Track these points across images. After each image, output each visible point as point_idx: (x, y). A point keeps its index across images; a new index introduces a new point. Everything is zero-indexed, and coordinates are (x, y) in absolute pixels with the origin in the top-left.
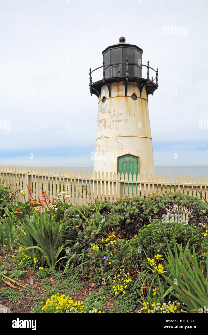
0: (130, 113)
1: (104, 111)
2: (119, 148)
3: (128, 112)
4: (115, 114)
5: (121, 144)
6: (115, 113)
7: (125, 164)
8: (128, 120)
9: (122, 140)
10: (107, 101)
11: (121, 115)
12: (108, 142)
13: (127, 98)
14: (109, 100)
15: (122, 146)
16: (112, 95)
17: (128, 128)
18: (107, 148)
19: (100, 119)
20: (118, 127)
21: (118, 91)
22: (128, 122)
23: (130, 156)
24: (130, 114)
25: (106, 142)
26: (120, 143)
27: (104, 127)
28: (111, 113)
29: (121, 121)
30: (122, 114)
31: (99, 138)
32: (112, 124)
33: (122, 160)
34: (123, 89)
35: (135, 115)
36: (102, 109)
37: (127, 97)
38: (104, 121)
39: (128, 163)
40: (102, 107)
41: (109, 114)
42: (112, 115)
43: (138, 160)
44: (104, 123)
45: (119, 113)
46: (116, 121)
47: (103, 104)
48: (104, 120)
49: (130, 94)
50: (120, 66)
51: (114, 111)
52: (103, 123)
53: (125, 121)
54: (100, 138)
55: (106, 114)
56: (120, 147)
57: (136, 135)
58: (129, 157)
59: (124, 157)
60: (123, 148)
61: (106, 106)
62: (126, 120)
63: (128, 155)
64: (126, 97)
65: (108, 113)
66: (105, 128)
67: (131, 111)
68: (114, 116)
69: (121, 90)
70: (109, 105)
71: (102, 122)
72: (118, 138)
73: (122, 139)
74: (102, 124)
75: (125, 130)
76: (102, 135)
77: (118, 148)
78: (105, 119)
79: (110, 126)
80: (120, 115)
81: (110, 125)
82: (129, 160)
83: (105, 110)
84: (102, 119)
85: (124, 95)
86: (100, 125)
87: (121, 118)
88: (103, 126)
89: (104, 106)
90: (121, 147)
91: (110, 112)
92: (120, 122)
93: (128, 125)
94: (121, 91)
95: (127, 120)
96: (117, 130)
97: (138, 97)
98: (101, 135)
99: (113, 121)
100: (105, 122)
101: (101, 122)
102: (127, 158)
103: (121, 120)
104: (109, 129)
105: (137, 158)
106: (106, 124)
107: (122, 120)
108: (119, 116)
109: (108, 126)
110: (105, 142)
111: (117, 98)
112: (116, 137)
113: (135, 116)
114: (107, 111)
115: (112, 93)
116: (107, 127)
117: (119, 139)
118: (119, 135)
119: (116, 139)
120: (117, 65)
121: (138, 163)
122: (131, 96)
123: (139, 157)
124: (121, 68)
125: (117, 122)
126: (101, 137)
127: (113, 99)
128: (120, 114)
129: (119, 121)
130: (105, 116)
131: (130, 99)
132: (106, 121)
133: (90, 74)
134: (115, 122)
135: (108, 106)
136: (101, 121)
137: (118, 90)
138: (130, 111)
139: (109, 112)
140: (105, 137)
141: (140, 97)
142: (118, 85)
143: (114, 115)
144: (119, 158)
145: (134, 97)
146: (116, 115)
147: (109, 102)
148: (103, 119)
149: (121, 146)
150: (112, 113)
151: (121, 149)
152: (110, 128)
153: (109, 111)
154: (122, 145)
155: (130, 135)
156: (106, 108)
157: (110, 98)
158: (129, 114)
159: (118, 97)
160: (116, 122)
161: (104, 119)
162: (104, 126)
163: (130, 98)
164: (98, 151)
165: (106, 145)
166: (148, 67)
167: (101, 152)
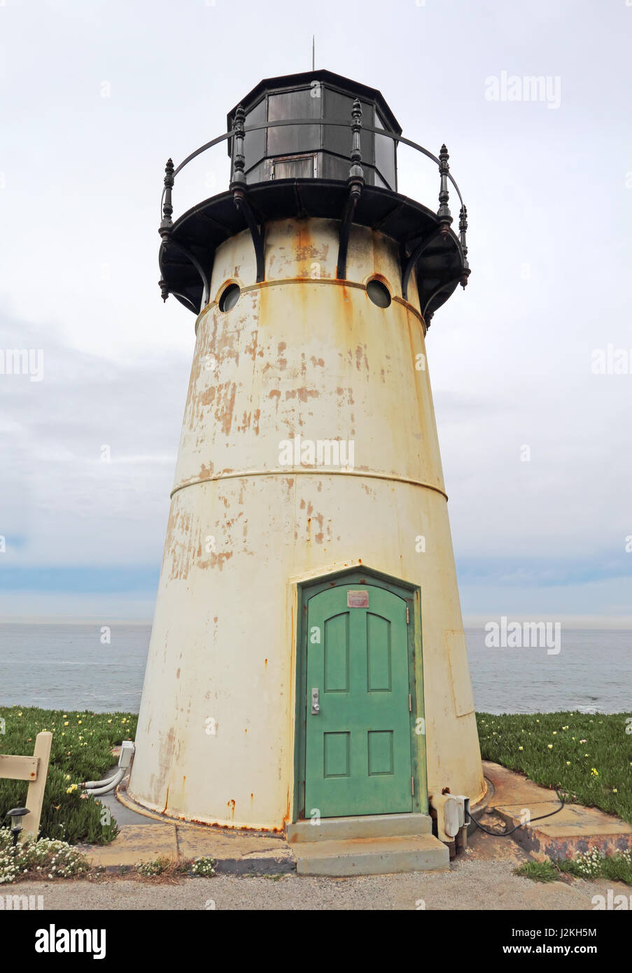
0: (362, 361)
1: (227, 349)
2: (302, 532)
3: (350, 353)
4: (283, 362)
5: (314, 514)
6: (287, 354)
7: (339, 625)
8: (350, 390)
9: (319, 489)
10: (243, 303)
11: (318, 366)
12: (241, 502)
13: (345, 292)
14: (258, 297)
15: (321, 522)
16: (271, 273)
17: (353, 432)
18: (236, 530)
19: (204, 390)
20: (301, 423)
21: (301, 258)
22: (352, 402)
23: (368, 580)
24: (362, 368)
25: (233, 501)
26: (310, 509)
27: (220, 425)
28: (261, 354)
29: (314, 393)
30: (321, 363)
31: (192, 481)
32: (267, 406)
33: (322, 603)
34: (326, 248)
35: (383, 371)
36: (218, 338)
37: (347, 288)
38: (226, 394)
39: (358, 617)
40: (214, 334)
41: (254, 359)
42: (268, 366)
43: (410, 601)
44: (222, 403)
45: (308, 357)
46: (291, 394)
47: (222, 316)
48: (223, 391)
49: (359, 271)
50: (310, 162)
51: (282, 347)
52: (215, 408)
53: (336, 395)
54: (197, 479)
55: (237, 361)
56: (308, 529)
57: (393, 472)
58: (363, 583)
59: (333, 586)
60: (326, 537)
61: (240, 326)
62: (340, 391)
63: (361, 574)
64: (339, 288)
65: (245, 358)
66: (227, 429)
67: (364, 352)
68: (281, 369)
69: (315, 251)
70: (255, 317)
71: (215, 402)
72: (299, 480)
73: (323, 488)
74: (209, 412)
76: (208, 467)
77: (296, 535)
78: (231, 387)
79: (257, 417)
80: (309, 365)
81: (258, 412)
82: (364, 603)
83: (231, 346)
84: (216, 384)
85: (333, 276)
86: (202, 416)
87: (314, 377)
88: (219, 419)
89: (226, 324)
90: (318, 531)
91: (258, 350)
92: (309, 398)
93: (352, 419)
94: (319, 256)
95: (346, 393)
97: (396, 299)
98: (203, 467)
99: (275, 393)
100: (229, 397)
101: (205, 404)
102: (354, 593)
103: (318, 388)
104: (250, 431)
105: (408, 590)
106: (235, 408)
107: (321, 390)
108: (304, 368)
109: (246, 420)
110: (226, 501)
111: (298, 286)
112: (290, 477)
113: (386, 376)
114: (240, 347)
115: (271, 263)
116: (237, 422)
117: (305, 488)
119: (291, 483)
120: (295, 157)
121: (410, 624)
122: (365, 283)
123: (419, 588)
124: (315, 167)
125: (294, 396)
126: (206, 476)
127: (274, 293)
128: (313, 359)
129: (303, 393)
130: (229, 371)
131: (360, 298)
132: (233, 396)
134: (283, 396)
135: (252, 325)
136: (208, 397)
137: (304, 254)
138: (359, 351)
139: (252, 351)
140: (226, 475)
141: (401, 296)
142: (303, 233)
143: (278, 365)
144: (306, 588)
145: (376, 294)
146: (288, 365)
147: (255, 306)
148: (221, 386)
149: (315, 523)
150: (272, 357)
151: (313, 539)
152: (257, 430)
153: (256, 345)
154: (320, 519)
155: (366, 468)
156: (238, 331)
157: (261, 286)
158: (358, 364)
159: (301, 280)
160: (287, 398)
161: (227, 385)
162: (226, 419)
163: (363, 293)
164: (183, 547)
165: (228, 519)
166: (444, 171)
167: (199, 553)
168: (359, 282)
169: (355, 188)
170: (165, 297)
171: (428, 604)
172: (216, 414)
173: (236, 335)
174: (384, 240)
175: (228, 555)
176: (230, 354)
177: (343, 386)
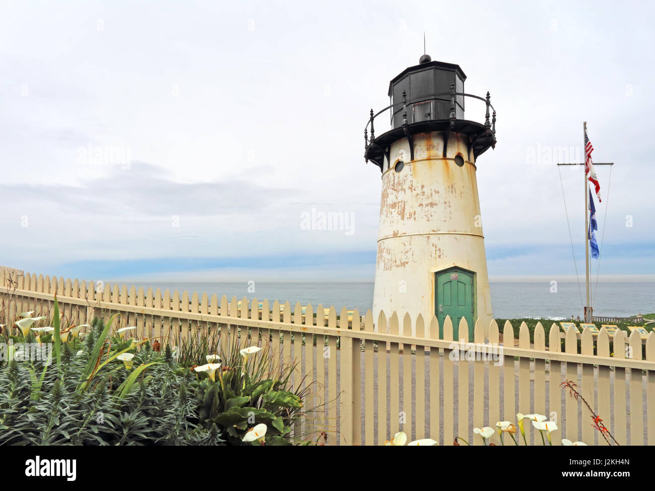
0: (453, 190)
1: (400, 187)
2: (433, 255)
3: (449, 187)
4: (423, 193)
5: (437, 248)
6: (425, 189)
7: (448, 286)
8: (449, 202)
10: (406, 169)
11: (437, 194)
12: (410, 245)
13: (446, 162)
14: (412, 167)
16: (417, 156)
17: (451, 218)
18: (409, 254)
19: (392, 203)
20: (431, 216)
21: (428, 149)
22: (450, 206)
23: (458, 271)
24: (454, 193)
25: (407, 244)
26: (436, 247)
27: (400, 217)
28: (415, 190)
29: (436, 204)
30: (438, 192)
31: (390, 237)
32: (418, 210)
33: (443, 279)
34: (438, 144)
35: (461, 193)
36: (396, 183)
37: (447, 161)
38: (401, 205)
39: (454, 283)
40: (394, 181)
41: (412, 191)
42: (418, 194)
43: (472, 277)
44: (400, 208)
45: (433, 190)
46: (427, 205)
47: (397, 174)
48: (400, 204)
49: (451, 154)
50: (429, 105)
51: (423, 187)
52: (397, 210)
53: (444, 204)
54: (392, 236)
55: (405, 192)
56: (435, 254)
57: (465, 232)
58: (456, 272)
59: (446, 273)
60: (442, 257)
61: (406, 178)
62: (445, 203)
63: (455, 269)
64: (445, 161)
65: (408, 191)
66: (403, 218)
67: (454, 186)
68: (423, 195)
69: (434, 146)
70: (411, 175)
71: (397, 208)
72: (431, 237)
73: (440, 239)
74: (395, 212)
75: (445, 221)
76: (396, 232)
77: (431, 256)
78: (403, 202)
79: (415, 214)
80: (434, 193)
81: (415, 212)
82: (456, 278)
83: (402, 186)
84: (397, 201)
85: (441, 156)
86: (392, 213)
87: (436, 199)
88: (399, 215)
89: (399, 177)
90: (439, 254)
91: (413, 188)
92: (434, 206)
93: (450, 213)
94: (435, 148)
95: (448, 203)
96: (428, 220)
97: (466, 162)
98: (394, 232)
99: (421, 205)
100: (403, 206)
101: (392, 208)
102: (453, 275)
104: (412, 219)
105: (472, 274)
106: (406, 210)
107: (438, 203)
108: (432, 195)
109: (410, 215)
110: (404, 244)
111: (428, 161)
112: (428, 235)
113: (462, 195)
114: (406, 187)
115: (416, 152)
116: (407, 216)
117: (434, 239)
118: (433, 231)
119: (428, 238)
120: (423, 102)
121: (472, 285)
122: (454, 158)
123: (476, 273)
124: (432, 106)
125: (428, 206)
126: (395, 235)
127: (418, 165)
128: (435, 191)
129: (432, 205)
130: (401, 196)
131: (452, 164)
132: (404, 206)
133: (372, 119)
134: (424, 205)
135: (410, 178)
136: (394, 206)
137: (429, 148)
138: (452, 186)
139: (411, 189)
140: (404, 235)
141: (468, 160)
142: (428, 138)
143: (421, 194)
144: (438, 274)
145: (458, 160)
146: (425, 194)
147: (411, 171)
148: (399, 202)
149: (438, 252)
150: (419, 191)
151: (437, 256)
152: (415, 219)
153: (412, 186)
154: (440, 250)
155: (455, 231)
156: (404, 181)
157: (412, 162)
158: (452, 191)
159: (429, 159)
160: (426, 206)
161: (402, 202)
162: (402, 214)
163: (453, 162)
164: (388, 260)
165: (406, 251)
166: (488, 104)
167: (396, 262)
168: (452, 158)
169: (452, 122)
170: (367, 162)
171: (479, 279)
172: (398, 213)
173: (404, 182)
174: (461, 136)
175: (407, 263)
176: (402, 189)
177: (446, 201)
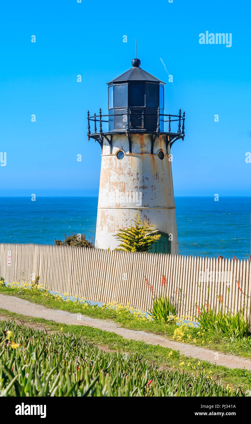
1: (121, 172)
3: (154, 176)
4: (138, 178)
6: (139, 176)
7: (154, 245)
9: (148, 212)
10: (125, 159)
11: (147, 180)
12: (129, 215)
14: (130, 158)
15: (149, 220)
16: (133, 151)
17: (156, 197)
18: (128, 222)
19: (115, 182)
20: (143, 195)
21: (142, 147)
22: (155, 189)
25: (127, 214)
26: (146, 217)
29: (146, 187)
32: (135, 190)
34: (148, 144)
35: (162, 179)
36: (118, 167)
38: (122, 185)
39: (158, 242)
41: (130, 176)
42: (134, 179)
44: (122, 188)
45: (144, 177)
46: (140, 188)
47: (118, 160)
49: (156, 150)
51: (138, 174)
53: (151, 188)
54: (115, 207)
55: (125, 176)
57: (165, 206)
60: (150, 224)
61: (125, 165)
62: (152, 186)
64: (152, 155)
65: (127, 175)
67: (158, 174)
68: (138, 180)
70: (130, 164)
71: (119, 187)
72: (143, 210)
74: (117, 189)
75: (152, 199)
76: (119, 205)
78: (124, 183)
80: (145, 179)
81: (132, 191)
83: (123, 170)
84: (118, 182)
85: (150, 152)
86: (114, 189)
87: (146, 183)
89: (120, 163)
90: (148, 222)
91: (131, 174)
92: (145, 189)
93: (155, 194)
94: (146, 146)
95: (154, 187)
97: (165, 155)
98: (117, 204)
99: (136, 187)
106: (126, 190)
107: (148, 187)
108: (143, 180)
110: (125, 214)
111: (141, 156)
112: (141, 209)
114: (126, 172)
115: (133, 148)
117: (145, 212)
118: (144, 206)
119: (141, 211)
121: (169, 243)
122: (158, 153)
126: (118, 207)
127: (135, 157)
128: (146, 177)
129: (144, 187)
130: (123, 179)
132: (125, 186)
135: (128, 166)
136: (116, 185)
139: (129, 174)
140: (124, 208)
142: (142, 139)
145: (161, 156)
146: (140, 179)
147: (129, 161)
148: (120, 183)
150: (135, 176)
153: (130, 172)
155: (158, 206)
157: (131, 155)
158: (157, 178)
159: (142, 153)
161: (122, 183)
162: (123, 192)
163: (157, 157)
164: (112, 225)
165: (126, 219)
167: (118, 227)
168: (156, 153)
169: (158, 134)
172: (120, 190)
173: (124, 168)
174: (163, 137)
176: (123, 174)
